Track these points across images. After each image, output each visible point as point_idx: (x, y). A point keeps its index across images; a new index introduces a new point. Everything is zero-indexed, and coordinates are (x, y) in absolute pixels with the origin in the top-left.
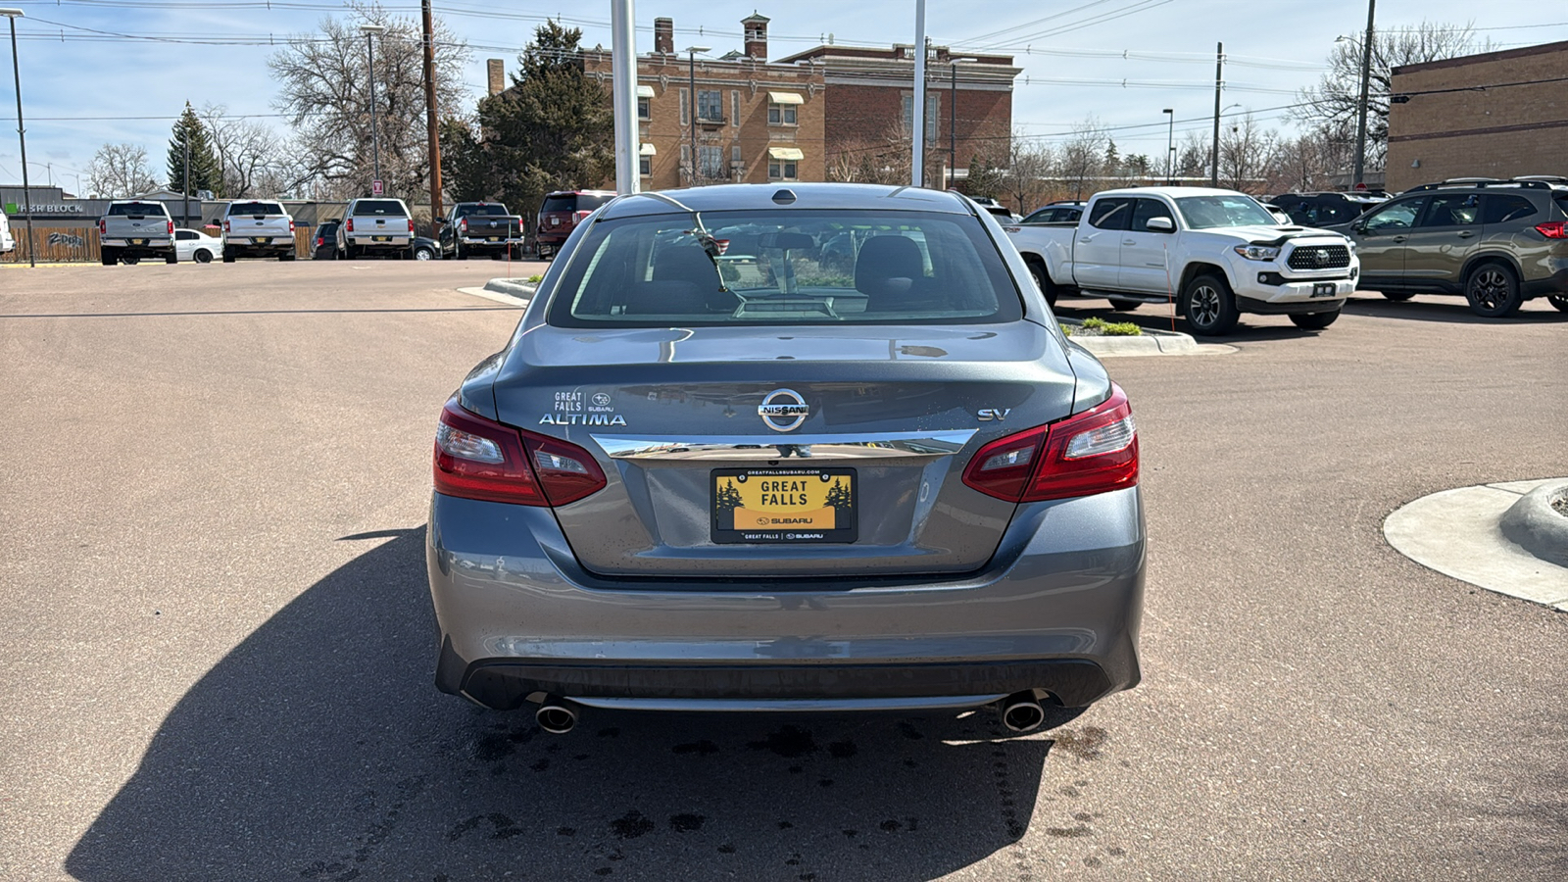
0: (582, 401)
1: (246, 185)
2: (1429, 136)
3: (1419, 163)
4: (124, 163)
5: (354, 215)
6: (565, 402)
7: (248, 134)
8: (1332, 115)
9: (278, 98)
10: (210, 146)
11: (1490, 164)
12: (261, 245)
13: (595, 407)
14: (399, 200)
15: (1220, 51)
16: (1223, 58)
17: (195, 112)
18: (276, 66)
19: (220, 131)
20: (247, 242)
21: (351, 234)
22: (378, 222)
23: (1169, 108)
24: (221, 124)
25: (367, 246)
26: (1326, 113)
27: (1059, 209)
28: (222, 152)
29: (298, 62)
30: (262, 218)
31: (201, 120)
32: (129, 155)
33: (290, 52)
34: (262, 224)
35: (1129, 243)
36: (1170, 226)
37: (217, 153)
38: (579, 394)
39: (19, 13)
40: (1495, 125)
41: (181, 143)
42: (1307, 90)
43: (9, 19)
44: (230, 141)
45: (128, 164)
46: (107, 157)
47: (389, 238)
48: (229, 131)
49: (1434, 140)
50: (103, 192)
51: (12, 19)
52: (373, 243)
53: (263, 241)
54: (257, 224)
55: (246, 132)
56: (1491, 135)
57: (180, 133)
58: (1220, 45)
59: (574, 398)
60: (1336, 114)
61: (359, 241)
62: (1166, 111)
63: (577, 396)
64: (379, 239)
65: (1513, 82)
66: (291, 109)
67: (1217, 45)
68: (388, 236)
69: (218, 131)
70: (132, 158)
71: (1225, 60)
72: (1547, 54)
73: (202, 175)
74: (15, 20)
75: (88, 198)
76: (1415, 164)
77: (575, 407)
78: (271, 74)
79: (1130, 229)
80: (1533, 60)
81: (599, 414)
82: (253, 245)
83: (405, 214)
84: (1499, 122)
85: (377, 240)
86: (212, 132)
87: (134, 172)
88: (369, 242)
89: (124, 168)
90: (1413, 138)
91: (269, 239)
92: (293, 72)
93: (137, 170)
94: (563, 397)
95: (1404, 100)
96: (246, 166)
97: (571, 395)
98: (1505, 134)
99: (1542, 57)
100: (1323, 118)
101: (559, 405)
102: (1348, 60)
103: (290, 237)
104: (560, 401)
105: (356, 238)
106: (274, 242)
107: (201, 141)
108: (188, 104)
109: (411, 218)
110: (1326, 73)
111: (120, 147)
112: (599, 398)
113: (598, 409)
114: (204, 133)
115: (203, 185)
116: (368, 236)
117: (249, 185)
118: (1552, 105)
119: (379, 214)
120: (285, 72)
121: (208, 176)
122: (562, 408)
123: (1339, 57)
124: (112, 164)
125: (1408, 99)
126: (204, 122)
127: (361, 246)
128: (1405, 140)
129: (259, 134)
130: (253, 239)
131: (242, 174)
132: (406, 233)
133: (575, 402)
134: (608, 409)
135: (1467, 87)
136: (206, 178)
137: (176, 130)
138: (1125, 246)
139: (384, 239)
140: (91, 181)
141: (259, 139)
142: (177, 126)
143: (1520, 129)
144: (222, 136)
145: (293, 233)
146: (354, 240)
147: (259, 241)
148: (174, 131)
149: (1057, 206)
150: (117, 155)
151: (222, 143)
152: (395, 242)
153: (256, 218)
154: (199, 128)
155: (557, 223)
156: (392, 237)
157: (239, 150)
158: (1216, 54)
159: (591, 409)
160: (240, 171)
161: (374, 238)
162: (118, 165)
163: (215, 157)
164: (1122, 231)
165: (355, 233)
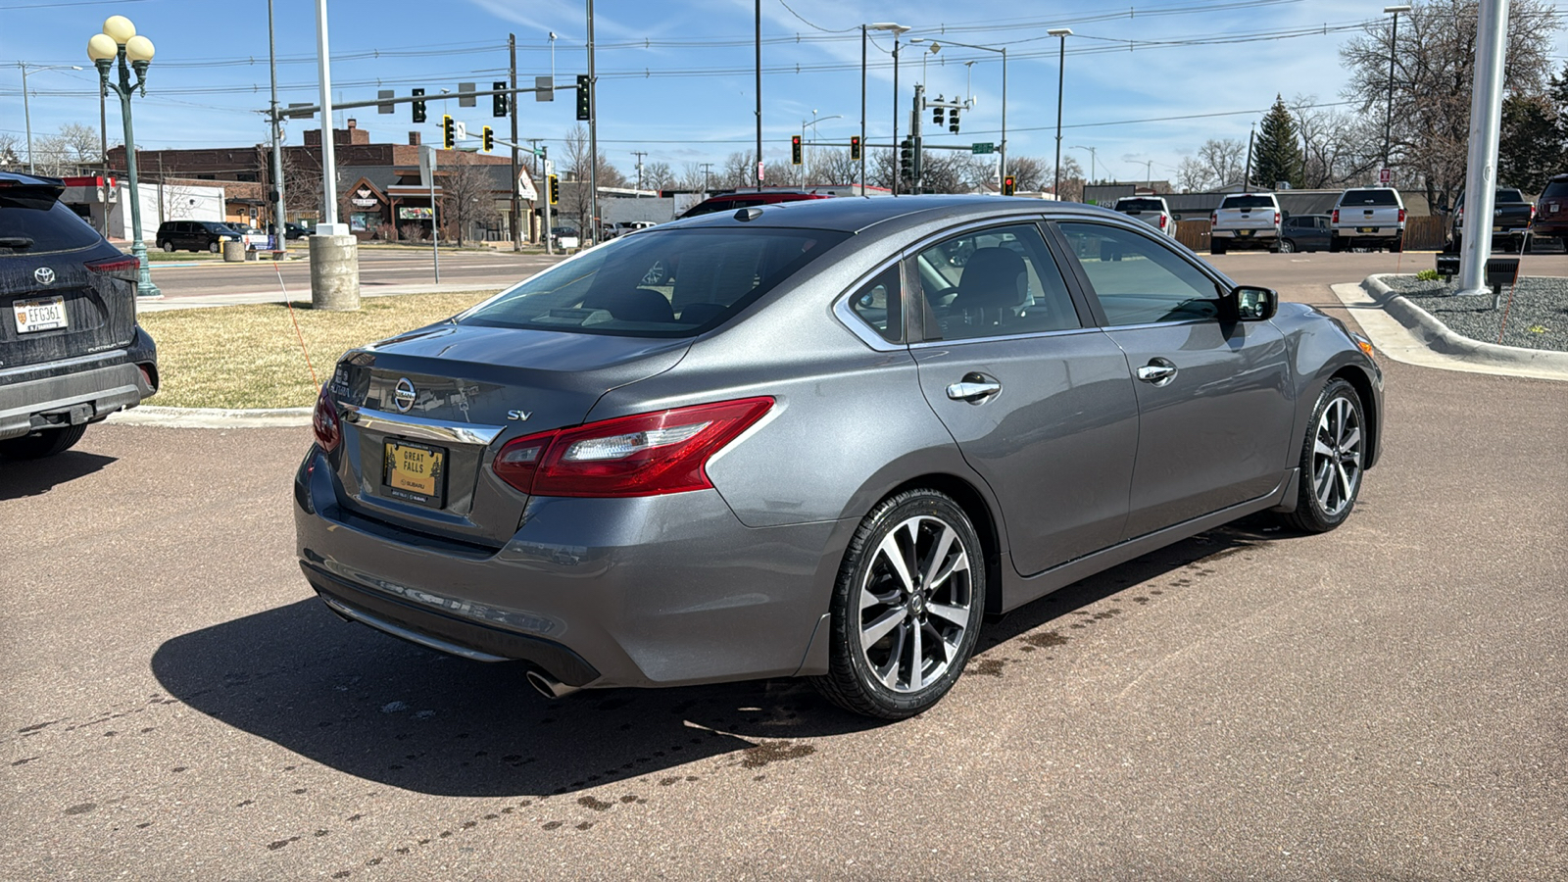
1: (1327, 174)
4: (1223, 157)
5: (1341, 205)
7: (1336, 122)
9: (1347, 86)
10: (1295, 138)
12: (1245, 237)
14: (1393, 189)
17: (1284, 105)
18: (1349, 54)
19: (1308, 122)
20: (1231, 235)
21: (1336, 225)
22: (1366, 212)
24: (1309, 114)
25: (1353, 237)
28: (1307, 142)
29: (1371, 47)
30: (1249, 211)
31: (1289, 112)
32: (1228, 150)
33: (1365, 39)
34: (1247, 217)
37: (1301, 144)
39: (1067, 32)
41: (1267, 136)
43: (1060, 38)
44: (1315, 132)
45: (1227, 158)
46: (1209, 152)
47: (1376, 229)
48: (1318, 121)
50: (1193, 186)
51: (1063, 39)
52: (1358, 234)
53: (1246, 233)
54: (1243, 217)
55: (1334, 121)
57: (1268, 126)
61: (1342, 233)
64: (1365, 230)
66: (1360, 96)
68: (1374, 227)
69: (1305, 122)
70: (1231, 152)
73: (1283, 167)
74: (1065, 39)
75: (1181, 192)
78: (1342, 62)
81: (344, 387)
82: (1237, 237)
83: (1396, 203)
85: (1362, 232)
86: (1299, 123)
87: (1232, 165)
88: (1354, 233)
89: (1223, 162)
91: (1253, 231)
92: (1363, 59)
93: (1235, 163)
96: (1329, 156)
103: (1274, 229)
105: (1340, 230)
106: (1256, 235)
107: (1287, 132)
108: (1279, 97)
109: (1402, 208)
111: (1222, 142)
113: (344, 383)
114: (1291, 124)
115: (1283, 176)
116: (1353, 227)
117: (1330, 175)
119: (1368, 204)
120: (1356, 59)
121: (1289, 167)
124: (1212, 159)
126: (1292, 114)
127: (1347, 238)
129: (1347, 122)
130: (1238, 231)
131: (1325, 165)
132: (1395, 224)
136: (1287, 169)
137: (1265, 123)
139: (1370, 230)
140: (1183, 177)
141: (1347, 128)
142: (1265, 119)
144: (1309, 127)
145: (1278, 226)
146: (1337, 231)
147: (1243, 233)
148: (1262, 124)
150: (1218, 150)
151: (1309, 134)
152: (1382, 233)
153: (1243, 211)
154: (1287, 120)
155: (1557, 210)
156: (1378, 227)
157: (1324, 140)
160: (1323, 161)
161: (1360, 229)
162: (1218, 160)
163: (1298, 148)
165: (1340, 224)
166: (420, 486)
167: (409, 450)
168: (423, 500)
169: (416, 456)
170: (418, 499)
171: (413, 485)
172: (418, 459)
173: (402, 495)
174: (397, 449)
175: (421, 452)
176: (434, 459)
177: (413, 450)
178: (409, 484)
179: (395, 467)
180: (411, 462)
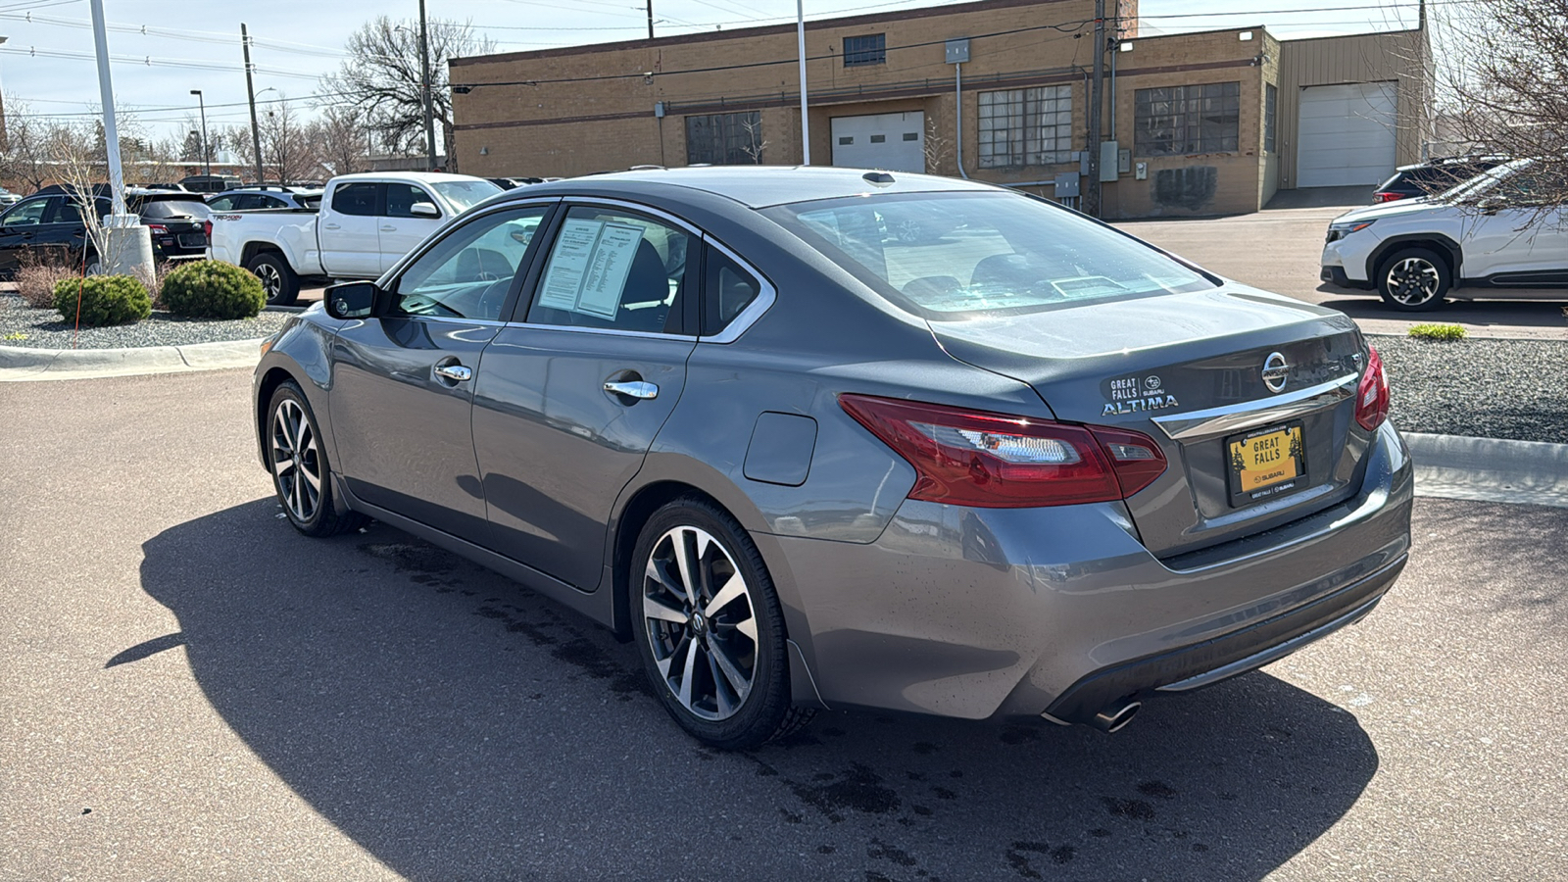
0: (1136, 387)
2: (490, 126)
3: (486, 150)
6: (1121, 390)
8: (357, 102)
11: (548, 152)
13: (1149, 390)
15: (244, 32)
16: (249, 40)
23: (198, 90)
26: (352, 100)
27: (243, 195)
35: (388, 229)
36: (435, 212)
38: (1133, 380)
40: (547, 117)
42: (330, 76)
49: (496, 129)
56: (545, 126)
58: (243, 26)
59: (1129, 385)
60: (361, 101)
62: (193, 92)
63: (1131, 382)
65: (557, 79)
67: (240, 26)
71: (251, 43)
72: (582, 56)
76: (483, 152)
77: (1131, 394)
79: (386, 215)
80: (571, 59)
81: (1154, 397)
84: (551, 114)
90: (478, 127)
94: (1119, 385)
95: (466, 91)
97: (1126, 382)
98: (558, 125)
99: (578, 57)
100: (349, 104)
101: (1116, 393)
102: (365, 49)
104: (1117, 389)
110: (345, 60)
112: (1151, 381)
113: (1151, 393)
118: (592, 100)
122: (1120, 396)
123: (356, 44)
125: (469, 90)
128: (470, 129)
133: (1130, 389)
134: (1160, 391)
135: (519, 81)
138: (384, 233)
143: (569, 122)
149: (237, 191)
158: (241, 36)
159: (1145, 394)
164: (376, 218)
166: (1280, 473)
167: (1258, 440)
168: (1291, 485)
169: (1269, 443)
170: (1285, 487)
171: (1271, 476)
172: (1272, 445)
173: (1265, 493)
174: (1243, 445)
175: (1273, 436)
176: (1291, 437)
177: (1263, 439)
178: (1265, 478)
179: (1243, 468)
180: (1263, 452)
